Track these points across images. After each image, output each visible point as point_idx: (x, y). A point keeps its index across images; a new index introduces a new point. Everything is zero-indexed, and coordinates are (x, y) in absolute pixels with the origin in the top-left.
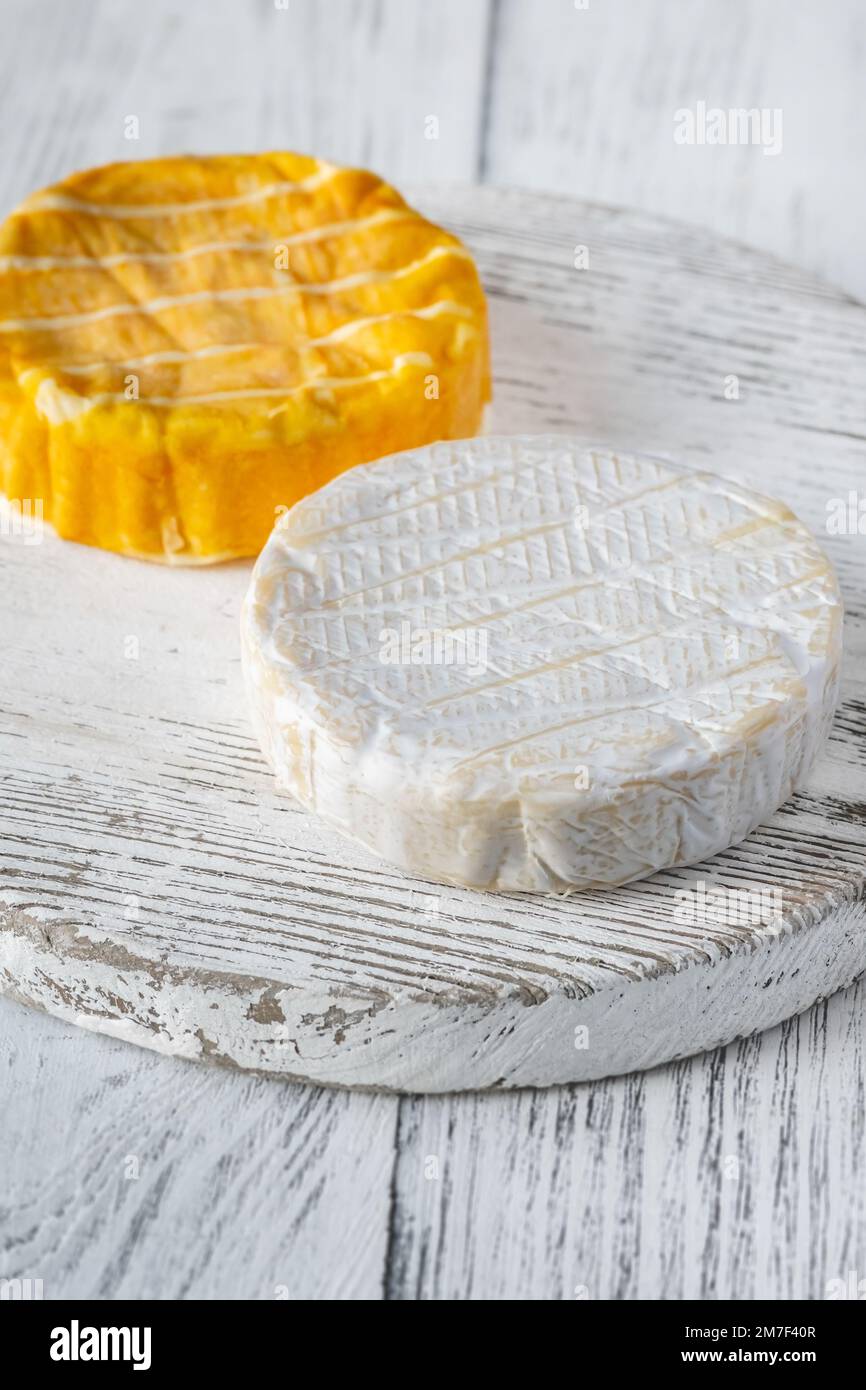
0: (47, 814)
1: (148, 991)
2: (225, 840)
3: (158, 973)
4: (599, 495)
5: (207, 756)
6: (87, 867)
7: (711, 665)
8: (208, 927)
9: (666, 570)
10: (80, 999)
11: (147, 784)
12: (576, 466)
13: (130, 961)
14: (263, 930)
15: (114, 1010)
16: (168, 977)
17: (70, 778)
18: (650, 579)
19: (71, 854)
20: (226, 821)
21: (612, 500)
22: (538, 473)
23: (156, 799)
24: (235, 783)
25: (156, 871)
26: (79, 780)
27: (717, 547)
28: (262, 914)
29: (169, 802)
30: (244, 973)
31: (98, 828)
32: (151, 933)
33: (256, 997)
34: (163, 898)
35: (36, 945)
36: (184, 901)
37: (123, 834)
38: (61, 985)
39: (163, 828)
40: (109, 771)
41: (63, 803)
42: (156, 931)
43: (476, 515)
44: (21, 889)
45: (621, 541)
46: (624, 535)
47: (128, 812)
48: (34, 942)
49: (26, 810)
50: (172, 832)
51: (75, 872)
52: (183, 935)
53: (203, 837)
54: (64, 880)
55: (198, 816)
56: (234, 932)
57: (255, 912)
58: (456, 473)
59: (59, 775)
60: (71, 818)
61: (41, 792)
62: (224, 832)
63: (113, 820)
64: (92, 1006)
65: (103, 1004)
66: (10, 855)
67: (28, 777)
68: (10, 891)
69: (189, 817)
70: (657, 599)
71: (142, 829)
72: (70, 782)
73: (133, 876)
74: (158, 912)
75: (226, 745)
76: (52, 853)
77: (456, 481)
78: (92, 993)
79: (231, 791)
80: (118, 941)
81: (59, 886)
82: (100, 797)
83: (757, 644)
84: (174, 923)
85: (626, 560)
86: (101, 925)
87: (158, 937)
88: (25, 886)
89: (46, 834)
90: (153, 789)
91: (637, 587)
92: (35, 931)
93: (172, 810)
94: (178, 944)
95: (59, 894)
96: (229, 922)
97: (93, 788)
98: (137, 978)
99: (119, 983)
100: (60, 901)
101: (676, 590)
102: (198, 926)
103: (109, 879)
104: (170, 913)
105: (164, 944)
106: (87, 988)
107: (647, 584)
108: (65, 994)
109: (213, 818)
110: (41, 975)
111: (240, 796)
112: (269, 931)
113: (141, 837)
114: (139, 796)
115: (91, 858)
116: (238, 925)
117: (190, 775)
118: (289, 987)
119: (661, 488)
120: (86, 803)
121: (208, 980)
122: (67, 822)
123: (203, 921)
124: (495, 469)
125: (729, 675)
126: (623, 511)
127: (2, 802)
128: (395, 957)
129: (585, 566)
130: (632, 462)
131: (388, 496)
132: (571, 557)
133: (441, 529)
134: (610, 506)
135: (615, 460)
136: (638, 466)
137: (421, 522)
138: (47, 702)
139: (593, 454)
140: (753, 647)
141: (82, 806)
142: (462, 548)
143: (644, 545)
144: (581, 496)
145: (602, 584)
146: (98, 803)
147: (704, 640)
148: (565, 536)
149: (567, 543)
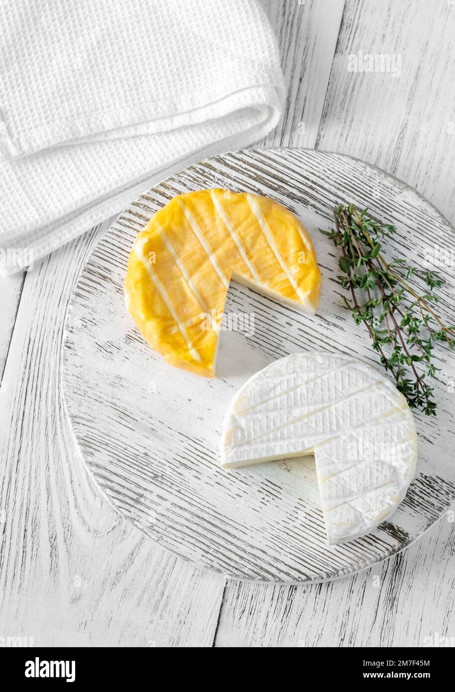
0: (134, 468)
2: (188, 494)
4: (341, 393)
5: (190, 453)
6: (143, 496)
8: (174, 531)
9: (360, 430)
11: (168, 462)
12: (335, 378)
14: (190, 536)
18: (355, 435)
19: (138, 489)
20: (190, 485)
21: (346, 395)
22: (322, 380)
23: (169, 469)
24: (196, 468)
25: (163, 503)
26: (148, 456)
27: (379, 421)
28: (192, 530)
29: (174, 473)
31: (150, 480)
34: (162, 515)
36: (169, 518)
37: (157, 484)
39: (169, 484)
40: (158, 453)
41: (141, 465)
42: (158, 529)
43: (300, 401)
45: (348, 417)
46: (349, 414)
47: (160, 474)
49: (128, 465)
50: (172, 486)
51: (138, 497)
52: (165, 533)
53: (181, 491)
54: (134, 500)
55: (181, 481)
56: (181, 535)
57: (189, 528)
59: (141, 452)
60: (141, 472)
61: (134, 458)
62: (187, 490)
63: (154, 476)
66: (119, 485)
67: (132, 450)
69: (178, 480)
71: (162, 483)
72: (145, 455)
73: (156, 503)
74: (160, 521)
75: (197, 449)
76: (132, 487)
79: (194, 471)
81: (132, 502)
82: (153, 465)
83: (388, 476)
84: (164, 527)
85: (348, 426)
86: (142, 522)
89: (132, 478)
90: (170, 465)
93: (173, 476)
94: (163, 537)
95: (131, 506)
96: (180, 530)
97: (151, 460)
100: (132, 509)
102: (171, 530)
103: (147, 503)
104: (163, 523)
109: (185, 482)
111: (196, 474)
112: (192, 537)
113: (161, 486)
114: (165, 467)
115: (144, 492)
117: (182, 461)
120: (147, 466)
122: (139, 474)
123: (173, 528)
125: (377, 488)
126: (350, 402)
127: (122, 460)
128: (227, 557)
129: (334, 428)
130: (354, 377)
131: (271, 390)
132: (330, 423)
133: (288, 407)
134: (345, 398)
135: (349, 375)
136: (356, 379)
137: (281, 404)
138: (144, 416)
139: (342, 372)
140: (385, 476)
141: (146, 468)
142: (294, 418)
143: (355, 419)
144: (336, 393)
145: (339, 436)
146: (151, 467)
147: (370, 471)
148: (329, 413)
149: (329, 416)
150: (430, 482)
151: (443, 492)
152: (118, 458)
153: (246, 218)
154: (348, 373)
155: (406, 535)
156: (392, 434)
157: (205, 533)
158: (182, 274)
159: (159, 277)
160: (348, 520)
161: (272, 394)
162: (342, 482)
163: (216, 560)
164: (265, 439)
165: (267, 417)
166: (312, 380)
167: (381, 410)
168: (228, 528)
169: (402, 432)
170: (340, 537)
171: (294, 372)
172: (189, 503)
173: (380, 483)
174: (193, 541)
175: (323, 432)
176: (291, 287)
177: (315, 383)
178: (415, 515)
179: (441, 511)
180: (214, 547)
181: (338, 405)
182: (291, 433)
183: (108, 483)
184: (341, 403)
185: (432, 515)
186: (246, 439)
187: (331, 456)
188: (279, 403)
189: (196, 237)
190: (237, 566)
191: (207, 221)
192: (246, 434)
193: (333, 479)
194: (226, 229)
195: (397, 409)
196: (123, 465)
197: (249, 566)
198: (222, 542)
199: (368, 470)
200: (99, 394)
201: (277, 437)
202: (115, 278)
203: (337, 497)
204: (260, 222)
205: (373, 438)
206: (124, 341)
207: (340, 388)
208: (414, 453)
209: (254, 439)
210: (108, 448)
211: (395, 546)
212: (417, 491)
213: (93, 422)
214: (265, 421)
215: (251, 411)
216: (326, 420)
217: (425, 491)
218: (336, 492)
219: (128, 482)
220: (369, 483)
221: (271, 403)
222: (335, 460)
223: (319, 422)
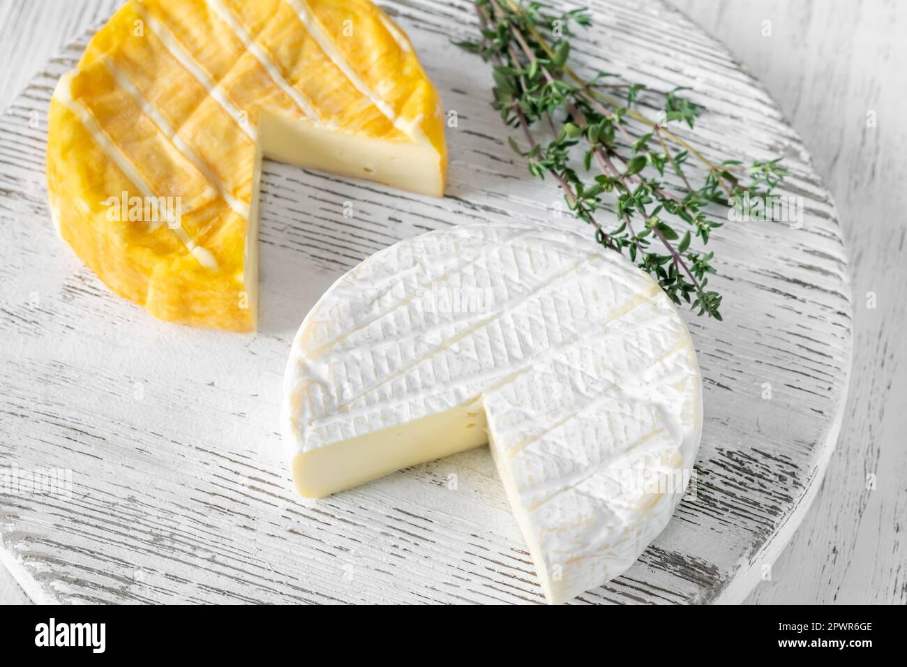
0: (109, 530)
2: (230, 562)
4: (520, 285)
5: (225, 484)
6: (133, 582)
7: (615, 443)
9: (573, 349)
11: (182, 507)
17: (129, 499)
18: (564, 360)
19: (124, 569)
20: (233, 544)
21: (530, 288)
22: (476, 268)
23: (186, 521)
24: (243, 510)
25: (180, 588)
26: (135, 501)
27: (608, 325)
29: (195, 525)
31: (146, 547)
37: (161, 552)
39: (188, 549)
40: (156, 493)
41: (123, 522)
43: (436, 314)
45: (541, 327)
46: (542, 321)
47: (166, 532)
49: (96, 526)
50: (195, 553)
51: (125, 585)
53: (216, 559)
54: (117, 592)
55: (214, 538)
58: (418, 275)
59: (122, 496)
60: (125, 535)
61: (106, 510)
62: (231, 555)
63: (155, 539)
66: (82, 567)
67: (100, 496)
69: (208, 540)
71: (174, 549)
72: (129, 502)
75: (239, 473)
76: (110, 567)
77: (418, 283)
79: (239, 516)
82: (149, 518)
83: (646, 420)
85: (546, 345)
89: (108, 549)
90: (185, 512)
91: (556, 370)
93: (196, 532)
97: (144, 509)
103: (147, 593)
107: (563, 365)
109: (224, 541)
111: (245, 521)
113: (174, 556)
114: (175, 518)
115: (136, 575)
117: (212, 500)
119: (563, 274)
120: (138, 523)
122: (123, 539)
125: (629, 449)
126: (540, 299)
127: (81, 518)
129: (518, 353)
130: (541, 251)
131: (372, 303)
132: (506, 345)
133: (413, 329)
134: (530, 294)
135: (529, 251)
136: (545, 255)
137: (398, 325)
138: (119, 428)
139: (513, 247)
140: (642, 423)
141: (135, 525)
142: (430, 346)
143: (557, 329)
144: (508, 288)
145: (531, 368)
146: (146, 523)
147: (608, 419)
148: (501, 326)
149: (503, 333)
150: (741, 463)
151: (772, 477)
152: (73, 515)
153: (273, 13)
154: (526, 246)
155: (714, 570)
156: (640, 344)
158: (159, 128)
159: (112, 136)
160: (580, 516)
161: (376, 309)
162: (552, 450)
164: (376, 395)
165: (373, 353)
166: (453, 271)
167: (609, 305)
169: (661, 339)
170: (569, 556)
171: (415, 263)
172: (237, 579)
173: (634, 437)
175: (495, 365)
176: (383, 118)
177: (461, 276)
179: (775, 514)
181: (516, 310)
182: (429, 375)
183: (55, 567)
184: (524, 305)
185: (760, 525)
186: (336, 401)
187: (519, 405)
188: (393, 323)
189: (178, 62)
191: (196, 32)
192: (333, 392)
193: (534, 447)
194: (236, 40)
195: (641, 297)
196: (83, 528)
199: (604, 417)
200: (19, 402)
201: (400, 389)
202: (30, 190)
203: (547, 479)
204: (302, 17)
205: (603, 359)
206: (61, 298)
207: (515, 277)
208: (694, 373)
209: (353, 400)
210: (48, 500)
211: (693, 595)
213: (10, 455)
214: (371, 362)
215: (337, 346)
216: (498, 341)
217: (734, 480)
218: (545, 470)
219: (100, 559)
220: (610, 441)
221: (377, 326)
222: (532, 412)
223: (484, 346)
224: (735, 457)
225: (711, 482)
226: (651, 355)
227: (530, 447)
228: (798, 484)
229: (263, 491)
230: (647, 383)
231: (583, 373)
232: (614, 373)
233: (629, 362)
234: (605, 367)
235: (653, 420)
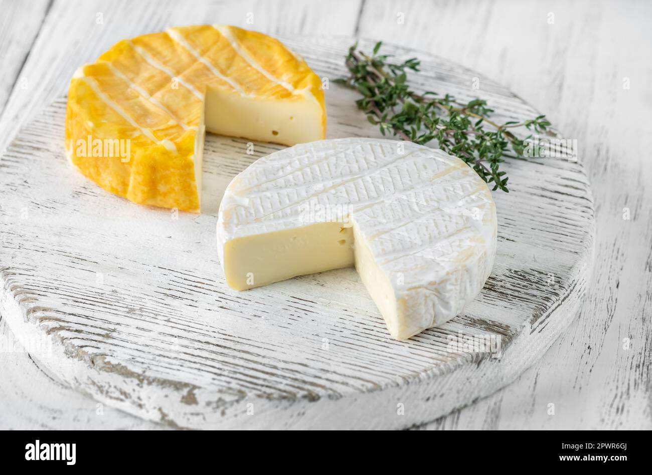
0: (99, 306)
1: (137, 388)
2: (180, 322)
3: (141, 379)
4: (375, 162)
5: (178, 284)
6: (114, 330)
7: (439, 233)
8: (166, 360)
9: (410, 193)
10: (107, 392)
11: (148, 296)
12: (363, 150)
13: (129, 373)
14: (191, 362)
15: (123, 397)
16: (145, 382)
17: (113, 291)
18: (405, 198)
19: (108, 325)
20: (182, 313)
21: (382, 164)
22: (346, 154)
23: (150, 302)
24: (189, 297)
25: (146, 334)
26: (117, 292)
27: (433, 181)
28: (192, 355)
29: (157, 304)
30: (180, 380)
31: (123, 314)
32: (139, 361)
33: (185, 392)
34: (147, 346)
35: (88, 365)
36: (157, 348)
37: (133, 317)
38: (99, 384)
39: (152, 315)
40: (131, 289)
41: (108, 302)
42: (142, 360)
43: (320, 175)
44: (83, 339)
45: (389, 182)
46: (390, 179)
47: (137, 307)
48: (87, 363)
49: (90, 304)
50: (157, 317)
51: (108, 332)
52: (154, 362)
53: (170, 320)
54: (103, 336)
55: (169, 310)
56: (178, 362)
57: (189, 354)
58: (308, 157)
59: (107, 290)
60: (110, 309)
61: (97, 297)
62: (181, 318)
63: (129, 311)
64: (113, 395)
65: (117, 394)
66: (80, 324)
67: (93, 290)
68: (77, 339)
69: (165, 311)
70: (409, 206)
71: (142, 315)
72: (113, 293)
73: (135, 335)
74: (144, 352)
75: (187, 280)
76: (99, 323)
77: (309, 161)
78: (112, 389)
79: (187, 300)
80: (123, 364)
81: (100, 338)
82: (125, 300)
83: (460, 222)
84: (151, 357)
85: (393, 191)
86: (117, 356)
87: (143, 363)
88: (85, 338)
89: (98, 315)
90: (151, 298)
91: (399, 202)
92: (87, 358)
93: (157, 307)
94: (151, 367)
95: (100, 342)
96: (176, 358)
97: (123, 296)
98: (132, 381)
99: (124, 384)
100: (100, 345)
101: (417, 201)
102: (162, 359)
103: (123, 336)
104: (150, 353)
105: (145, 366)
106: (110, 386)
107: (404, 200)
108: (100, 389)
109: (176, 312)
110: (90, 380)
111: (190, 302)
112: (195, 362)
113: (142, 319)
114: (143, 300)
115: (117, 327)
116: (181, 359)
117: (168, 292)
118: (199, 388)
119: (404, 157)
120: (119, 302)
121: (164, 383)
122: (108, 310)
123: (164, 357)
124: (326, 154)
125: (448, 237)
126: (388, 169)
127: (80, 300)
128: (251, 377)
129: (374, 194)
130: (388, 146)
131: (278, 171)
132: (366, 191)
133: (305, 183)
134: (382, 167)
135: (381, 146)
136: (392, 148)
137: (295, 181)
138: (107, 257)
139: (370, 144)
140: (457, 223)
141: (116, 304)
142: (316, 191)
143: (400, 183)
144: (367, 163)
145: (383, 202)
146: (124, 303)
147: (435, 222)
148: (363, 182)
149: (364, 184)
150: (523, 276)
152: (74, 299)
153: (215, 43)
154: (379, 144)
155: (507, 328)
156: (454, 189)
157: (213, 356)
158: (140, 95)
160: (417, 265)
161: (281, 173)
162: (398, 237)
163: (234, 381)
164: (280, 214)
165: (278, 193)
166: (332, 156)
167: (434, 171)
168: (246, 348)
169: (468, 187)
170: (410, 286)
171: (306, 152)
172: (185, 330)
173: (452, 231)
174: (198, 366)
175: (359, 200)
176: (286, 90)
177: (337, 158)
178: (512, 307)
179: (548, 301)
180: (229, 369)
181: (373, 175)
183: (62, 324)
184: (378, 172)
185: (537, 306)
186: (254, 215)
187: (375, 218)
188: (292, 179)
190: (266, 383)
191: (166, 52)
192: (252, 211)
193: (386, 236)
194: (191, 56)
195: (455, 168)
196: (81, 305)
197: (285, 382)
198: (241, 362)
199: (431, 221)
200: (41, 245)
202: (53, 147)
203: (395, 251)
204: (234, 45)
205: (430, 196)
206: (71, 197)
207: (372, 159)
209: (265, 216)
210: (58, 292)
212: (508, 285)
213: (34, 270)
214: (277, 197)
215: (255, 189)
216: (361, 188)
217: (519, 285)
218: (393, 246)
219: (92, 320)
220: (436, 232)
221: (281, 182)
222: (384, 221)
223: (352, 191)
224: (519, 273)
225: (504, 285)
226: (462, 194)
227: (383, 236)
228: (562, 287)
229: (203, 288)
230: (460, 207)
231: (417, 204)
232: (438, 202)
233: (448, 197)
234: (432, 200)
235: (464, 222)
